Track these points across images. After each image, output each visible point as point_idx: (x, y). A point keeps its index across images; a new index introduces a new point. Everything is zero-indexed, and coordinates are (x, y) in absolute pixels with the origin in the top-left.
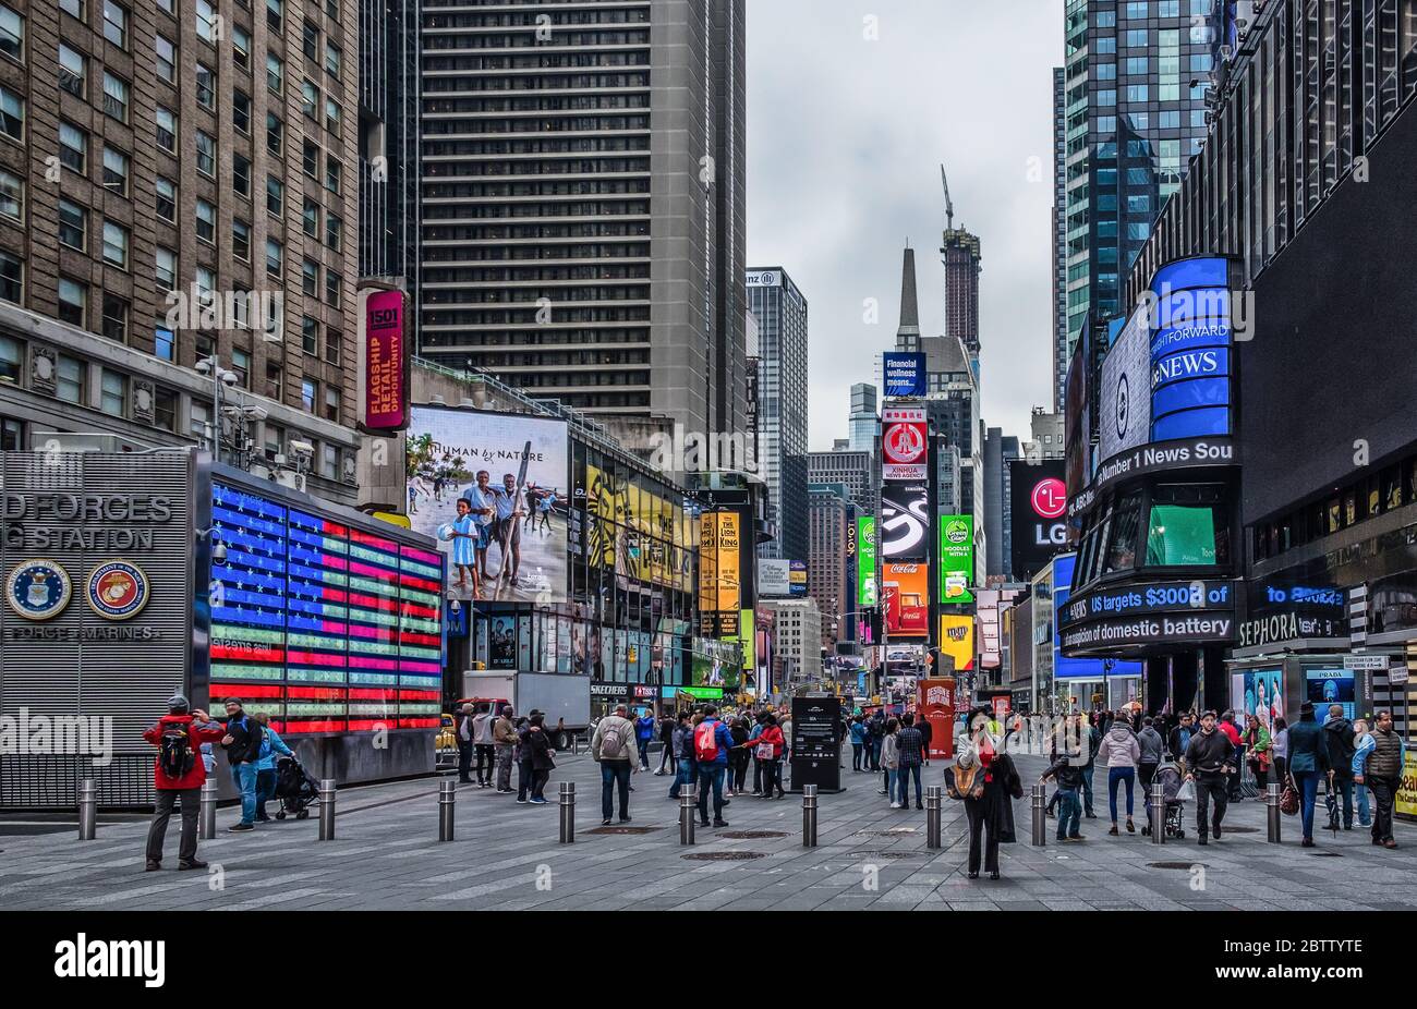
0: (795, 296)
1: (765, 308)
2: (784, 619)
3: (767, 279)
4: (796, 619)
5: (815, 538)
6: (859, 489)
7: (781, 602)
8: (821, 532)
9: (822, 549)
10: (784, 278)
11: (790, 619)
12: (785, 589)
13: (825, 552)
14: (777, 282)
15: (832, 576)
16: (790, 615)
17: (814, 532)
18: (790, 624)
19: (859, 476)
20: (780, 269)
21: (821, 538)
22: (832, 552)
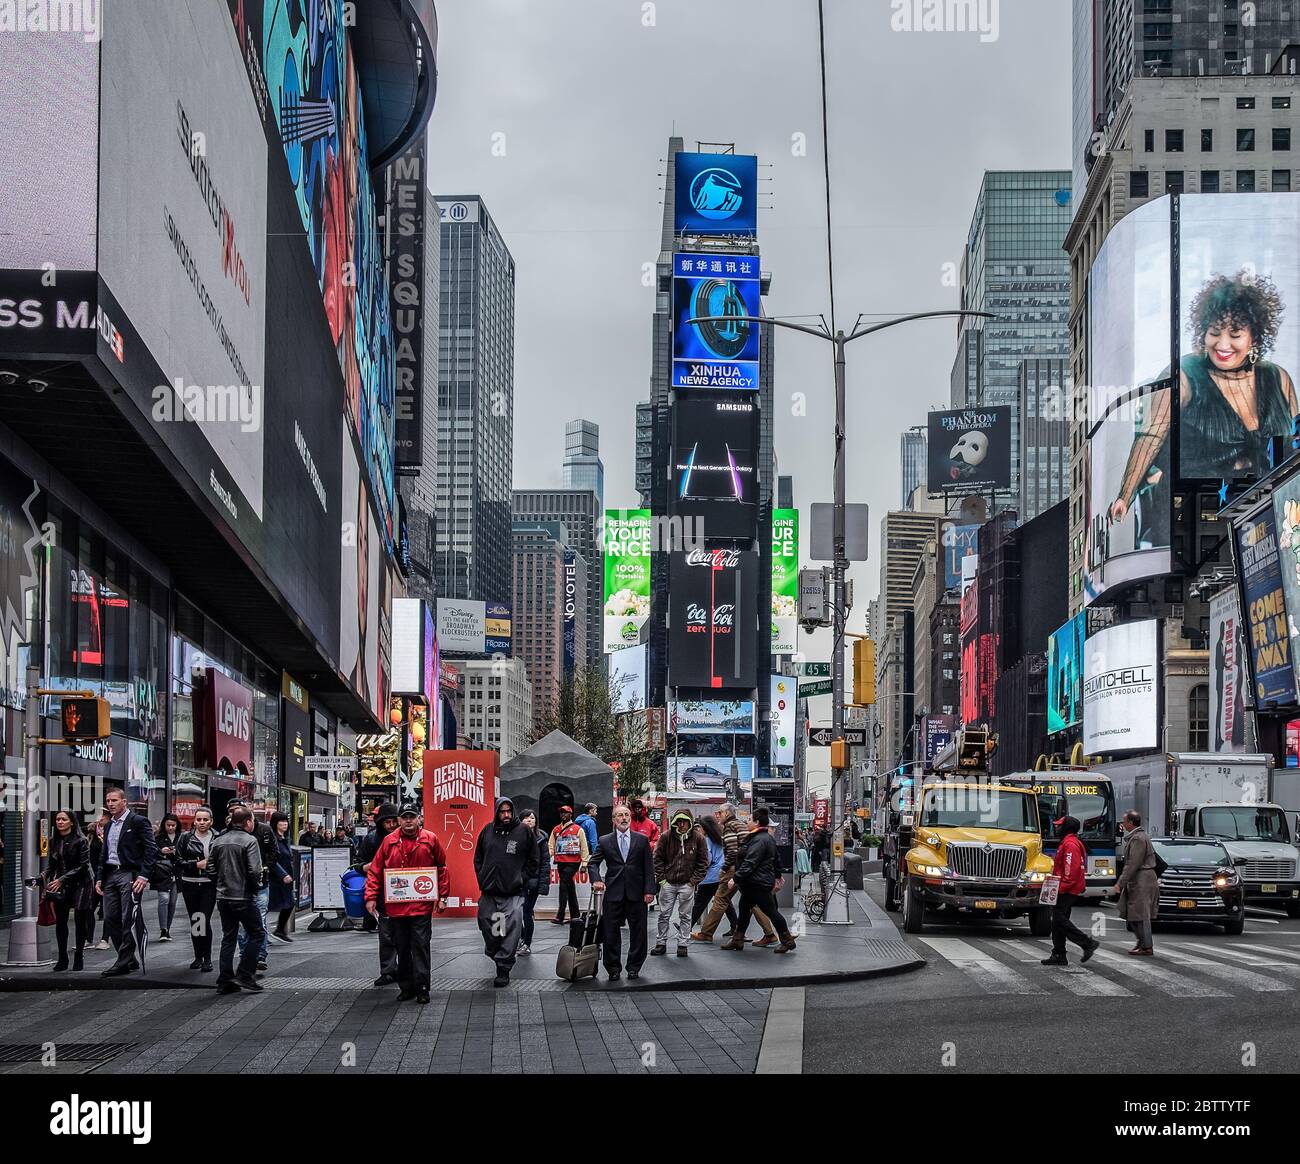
0: (498, 246)
1: (455, 252)
2: (476, 688)
3: (459, 212)
4: (495, 688)
5: (520, 594)
6: (579, 539)
7: (470, 664)
8: (530, 586)
9: (529, 610)
10: (482, 211)
11: (485, 689)
12: (478, 644)
13: (534, 614)
14: (472, 217)
15: (544, 646)
16: (485, 681)
17: (520, 586)
18: (485, 695)
19: (579, 522)
20: (477, 198)
21: (530, 593)
22: (544, 613)
